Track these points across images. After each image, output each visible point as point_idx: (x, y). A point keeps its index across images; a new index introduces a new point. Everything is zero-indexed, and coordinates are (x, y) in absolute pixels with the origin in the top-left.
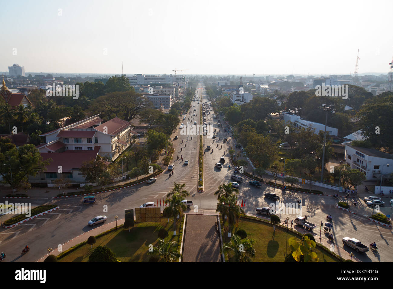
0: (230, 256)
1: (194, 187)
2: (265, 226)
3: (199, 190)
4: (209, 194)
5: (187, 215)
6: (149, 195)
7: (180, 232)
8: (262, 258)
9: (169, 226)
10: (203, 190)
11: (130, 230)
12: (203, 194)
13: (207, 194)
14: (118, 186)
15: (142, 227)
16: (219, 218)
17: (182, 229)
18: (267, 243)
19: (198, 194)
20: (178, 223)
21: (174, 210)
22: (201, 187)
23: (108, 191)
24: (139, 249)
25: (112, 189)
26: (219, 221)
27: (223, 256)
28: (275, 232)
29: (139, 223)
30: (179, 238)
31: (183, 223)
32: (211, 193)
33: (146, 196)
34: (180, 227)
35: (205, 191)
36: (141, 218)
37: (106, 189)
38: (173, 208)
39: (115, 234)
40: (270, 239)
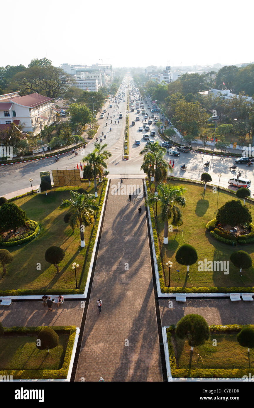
0: (156, 213)
1: (119, 156)
2: (194, 186)
3: (124, 158)
4: (135, 161)
5: (110, 180)
6: (70, 164)
7: (101, 194)
8: (191, 215)
9: (91, 189)
10: (128, 158)
11: (47, 194)
12: (129, 161)
13: (133, 161)
14: (38, 157)
15: (61, 191)
16: (145, 181)
17: (105, 191)
18: (197, 201)
19: (124, 161)
20: (100, 186)
21: (93, 169)
22: (127, 155)
23: (27, 161)
24: (55, 210)
25: (31, 159)
26: (145, 183)
27: (149, 214)
28: (206, 191)
29: (58, 187)
30: (100, 199)
31: (106, 186)
32: (136, 160)
33: (67, 164)
34: (102, 189)
35: (131, 159)
36: (59, 181)
37: (25, 159)
38: (93, 166)
39: (30, 197)
40: (200, 197)
